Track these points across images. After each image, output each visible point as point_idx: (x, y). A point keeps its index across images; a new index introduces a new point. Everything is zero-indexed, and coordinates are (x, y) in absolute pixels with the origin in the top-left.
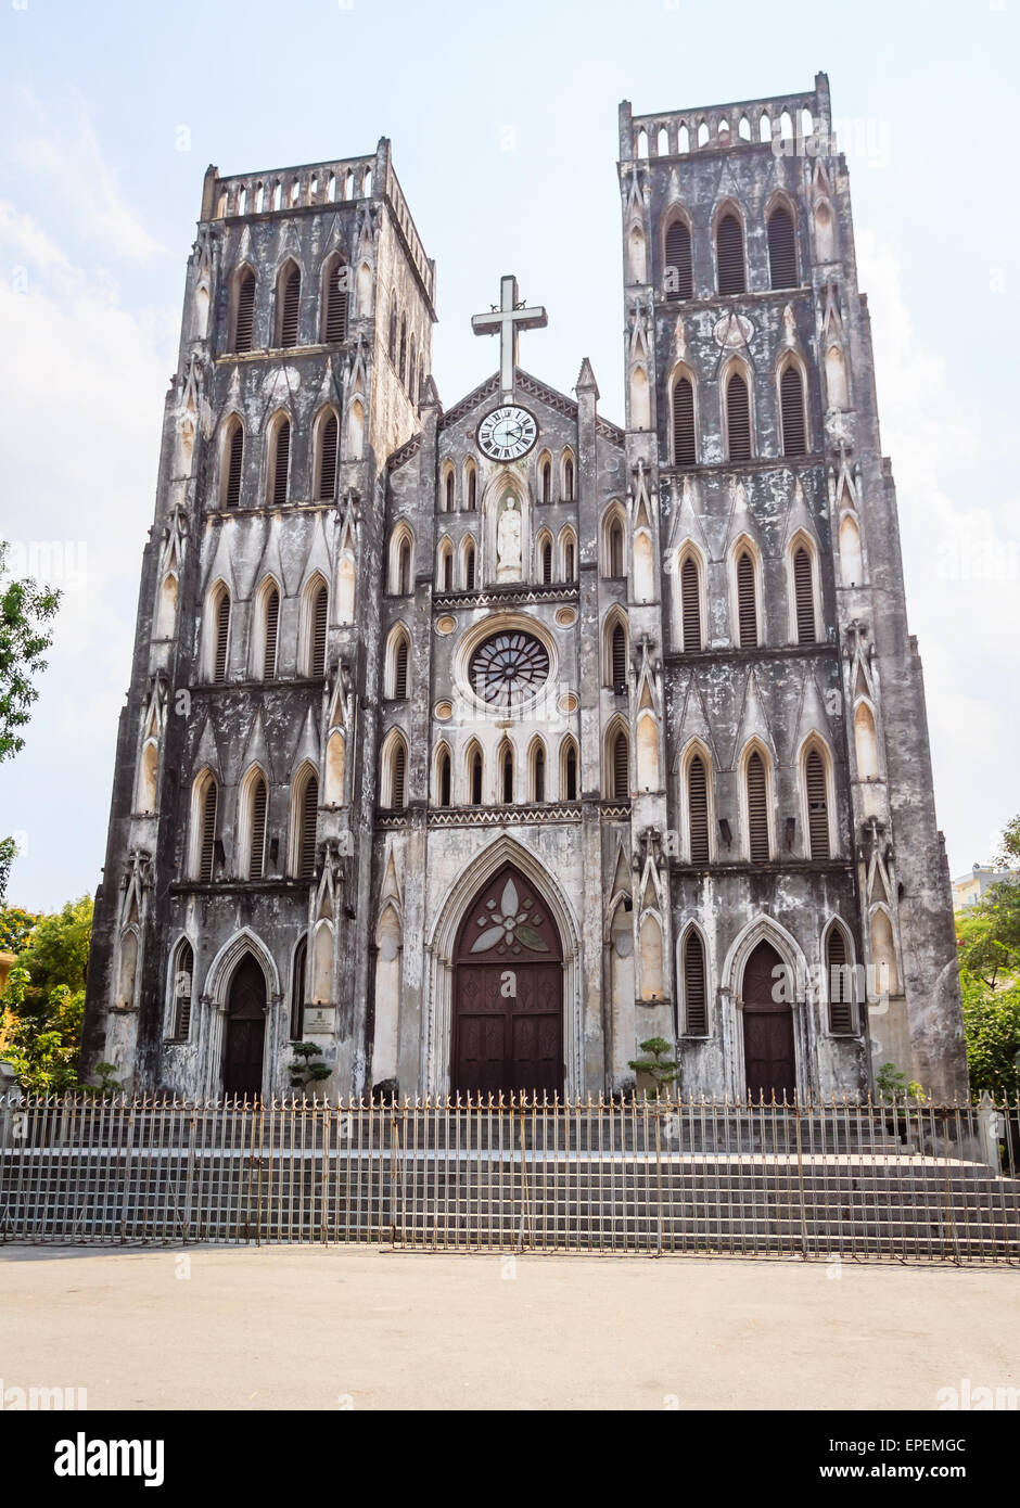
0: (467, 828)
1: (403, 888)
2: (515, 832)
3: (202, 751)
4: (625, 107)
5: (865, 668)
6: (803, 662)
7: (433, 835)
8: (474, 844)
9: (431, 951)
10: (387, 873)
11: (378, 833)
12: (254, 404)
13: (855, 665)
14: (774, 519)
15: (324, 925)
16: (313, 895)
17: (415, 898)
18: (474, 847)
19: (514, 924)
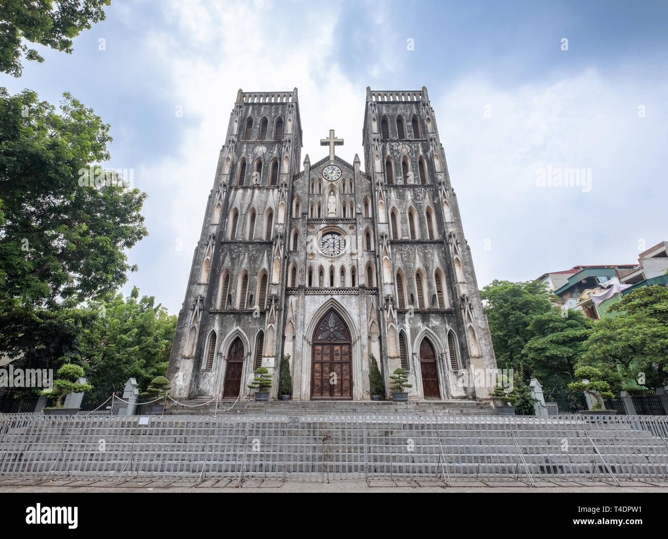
0: (319, 295)
1: (296, 315)
2: (335, 297)
3: (225, 263)
4: (368, 88)
5: (456, 247)
6: (433, 245)
7: (306, 297)
8: (321, 300)
9: (305, 339)
10: (290, 310)
11: (287, 295)
12: (251, 155)
13: (453, 246)
14: (420, 202)
15: (271, 326)
16: (267, 315)
17: (300, 318)
18: (321, 302)
19: (333, 330)
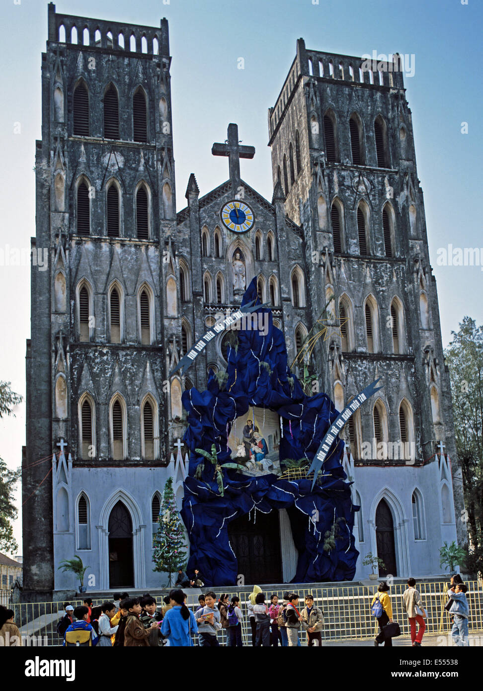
3: (83, 383)
4: (301, 42)
5: (434, 369)
6: (399, 363)
12: (96, 172)
13: (430, 368)
14: (384, 288)
